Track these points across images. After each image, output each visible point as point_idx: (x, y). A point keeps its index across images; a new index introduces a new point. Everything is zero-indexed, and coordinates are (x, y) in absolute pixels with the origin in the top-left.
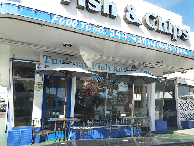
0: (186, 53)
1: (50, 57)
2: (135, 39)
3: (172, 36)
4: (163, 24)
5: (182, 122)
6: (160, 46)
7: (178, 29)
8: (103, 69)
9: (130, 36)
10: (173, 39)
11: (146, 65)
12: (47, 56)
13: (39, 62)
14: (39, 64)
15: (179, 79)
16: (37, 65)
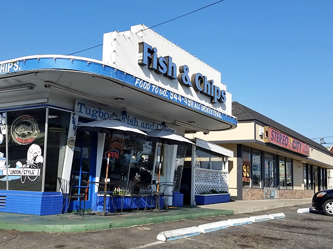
0: (221, 117)
1: (84, 105)
2: (186, 102)
3: (212, 98)
4: (208, 85)
5: (196, 196)
6: (203, 109)
7: (218, 91)
8: (131, 123)
9: (183, 99)
10: (213, 101)
11: (176, 124)
12: (81, 104)
13: (74, 111)
14: (74, 114)
15: (199, 141)
16: (72, 115)
